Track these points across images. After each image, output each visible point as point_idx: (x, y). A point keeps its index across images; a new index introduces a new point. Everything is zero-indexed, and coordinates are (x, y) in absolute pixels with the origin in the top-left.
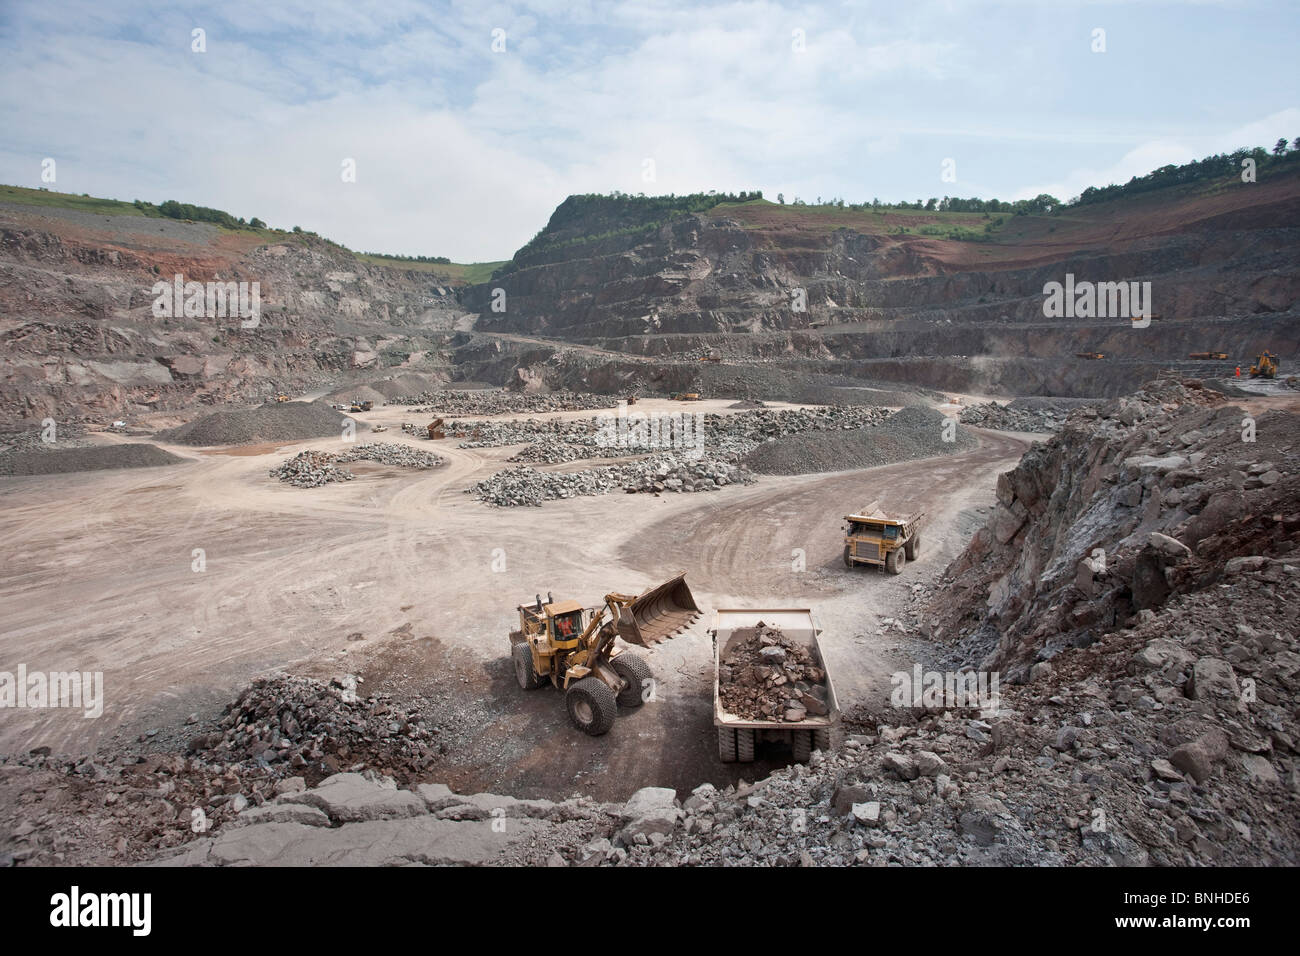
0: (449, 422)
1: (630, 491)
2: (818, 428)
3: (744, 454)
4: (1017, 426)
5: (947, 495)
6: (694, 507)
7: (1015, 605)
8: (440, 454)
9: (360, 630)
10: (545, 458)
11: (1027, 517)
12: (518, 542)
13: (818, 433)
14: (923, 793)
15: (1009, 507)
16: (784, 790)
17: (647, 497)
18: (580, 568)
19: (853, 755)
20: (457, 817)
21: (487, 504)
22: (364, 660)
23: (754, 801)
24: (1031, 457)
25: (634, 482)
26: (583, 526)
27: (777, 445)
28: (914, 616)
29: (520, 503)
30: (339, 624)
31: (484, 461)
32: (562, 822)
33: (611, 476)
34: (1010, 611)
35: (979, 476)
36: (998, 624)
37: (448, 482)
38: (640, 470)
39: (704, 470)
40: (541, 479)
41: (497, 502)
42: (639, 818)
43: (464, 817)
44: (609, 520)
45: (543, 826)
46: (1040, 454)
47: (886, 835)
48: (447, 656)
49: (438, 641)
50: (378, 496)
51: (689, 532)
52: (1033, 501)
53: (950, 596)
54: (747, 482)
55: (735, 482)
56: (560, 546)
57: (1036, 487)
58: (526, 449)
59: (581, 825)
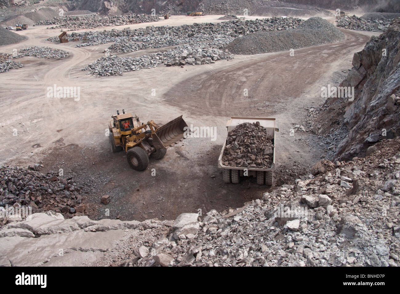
0: (70, 33)
1: (168, 65)
2: (265, 29)
3: (227, 44)
4: (364, 28)
5: (328, 64)
6: (202, 72)
7: (357, 117)
8: (67, 51)
9: (38, 142)
10: (123, 50)
11: (366, 74)
12: (112, 94)
13: (265, 32)
14: (320, 215)
15: (358, 70)
16: (251, 212)
17: (177, 68)
18: (145, 106)
19: (284, 194)
20: (94, 230)
21: (94, 76)
22: (42, 157)
23: (237, 219)
24: (370, 44)
25: (170, 60)
26: (145, 84)
27: (243, 39)
28: (310, 123)
29: (111, 74)
30: (27, 140)
31: (90, 53)
32: (145, 230)
33: (158, 58)
34: (354, 120)
35: (344, 54)
36: (348, 126)
37: (72, 65)
38: (173, 54)
39: (206, 53)
40: (121, 61)
41: (99, 74)
42: (182, 228)
43: (97, 230)
44: (158, 81)
45: (136, 232)
46: (375, 43)
47: (303, 235)
48: (82, 152)
49: (77, 146)
50: (37, 75)
51: (199, 85)
52: (369, 67)
53: (327, 113)
54: (228, 58)
55: (222, 59)
56: (134, 95)
57: (372, 59)
58: (112, 46)
59: (154, 231)
